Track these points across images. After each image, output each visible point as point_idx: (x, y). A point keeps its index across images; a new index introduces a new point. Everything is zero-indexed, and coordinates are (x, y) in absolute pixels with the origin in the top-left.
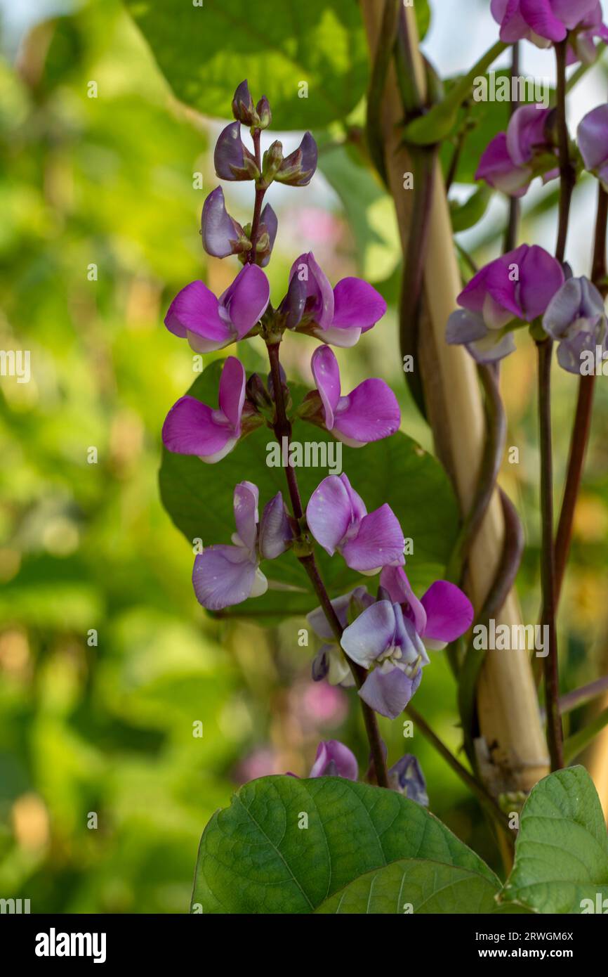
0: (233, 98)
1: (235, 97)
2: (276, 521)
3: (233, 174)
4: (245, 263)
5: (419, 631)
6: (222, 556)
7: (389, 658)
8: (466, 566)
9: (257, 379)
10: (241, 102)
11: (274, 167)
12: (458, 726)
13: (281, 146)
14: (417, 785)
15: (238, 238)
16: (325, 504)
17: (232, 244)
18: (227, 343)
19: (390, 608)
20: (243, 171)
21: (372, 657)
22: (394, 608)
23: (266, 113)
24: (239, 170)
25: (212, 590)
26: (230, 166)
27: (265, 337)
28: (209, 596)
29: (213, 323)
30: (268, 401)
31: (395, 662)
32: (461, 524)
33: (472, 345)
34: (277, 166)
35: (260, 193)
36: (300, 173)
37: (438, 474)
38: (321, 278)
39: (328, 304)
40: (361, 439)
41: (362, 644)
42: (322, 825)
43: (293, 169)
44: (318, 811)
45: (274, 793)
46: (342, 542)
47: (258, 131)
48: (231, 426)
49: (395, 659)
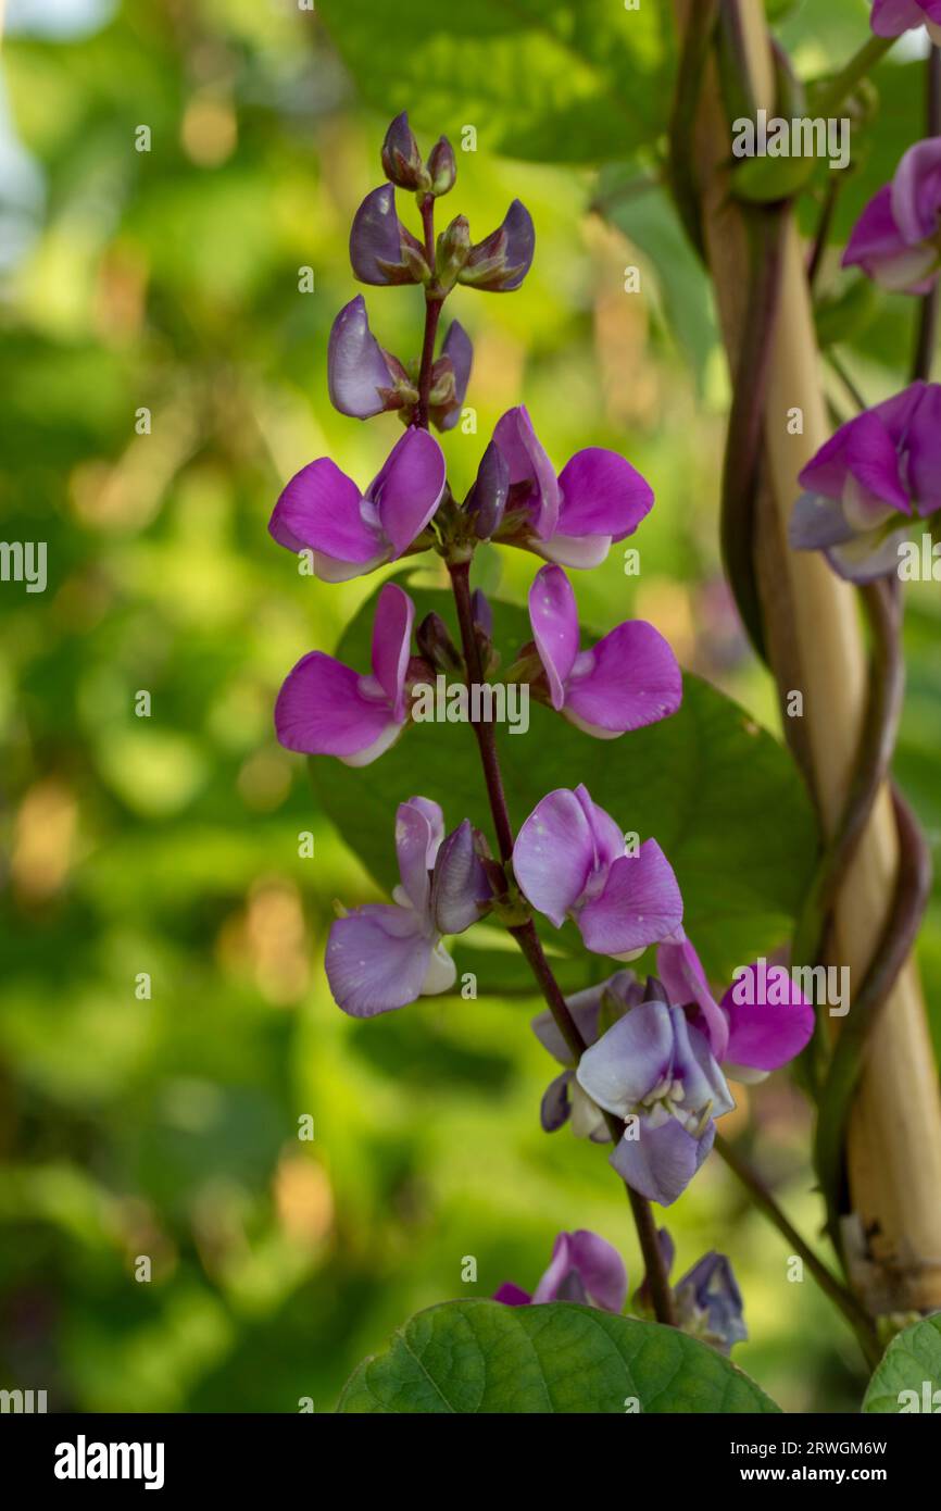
0: (382, 143)
1: (386, 140)
2: (460, 870)
3: (384, 275)
4: (409, 426)
5: (717, 1053)
6: (376, 925)
7: (663, 1101)
8: (829, 923)
9: (436, 623)
10: (396, 150)
11: (455, 261)
12: (816, 1190)
13: (467, 225)
14: (729, 1304)
15: (394, 384)
16: (547, 839)
17: (381, 393)
18: (377, 563)
19: (663, 1015)
20: (402, 268)
21: (634, 1099)
22: (671, 1014)
23: (445, 167)
24: (393, 267)
25: (358, 984)
26: (377, 261)
27: (444, 552)
28: (352, 994)
29: (348, 531)
30: (455, 660)
31: (673, 1107)
32: (821, 850)
33: (836, 552)
34: (460, 261)
35: (434, 306)
36: (503, 270)
37: (784, 766)
38: (536, 451)
39: (551, 498)
40: (612, 726)
41: (614, 1078)
42: (545, 1386)
43: (489, 264)
44: (541, 1364)
45: (464, 1331)
46: (579, 903)
47: (428, 198)
48: (390, 704)
49: (673, 1101)
